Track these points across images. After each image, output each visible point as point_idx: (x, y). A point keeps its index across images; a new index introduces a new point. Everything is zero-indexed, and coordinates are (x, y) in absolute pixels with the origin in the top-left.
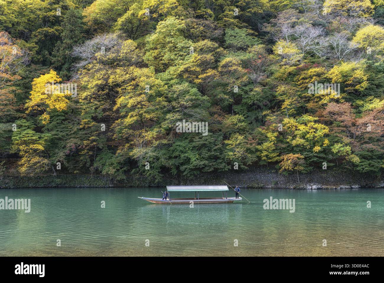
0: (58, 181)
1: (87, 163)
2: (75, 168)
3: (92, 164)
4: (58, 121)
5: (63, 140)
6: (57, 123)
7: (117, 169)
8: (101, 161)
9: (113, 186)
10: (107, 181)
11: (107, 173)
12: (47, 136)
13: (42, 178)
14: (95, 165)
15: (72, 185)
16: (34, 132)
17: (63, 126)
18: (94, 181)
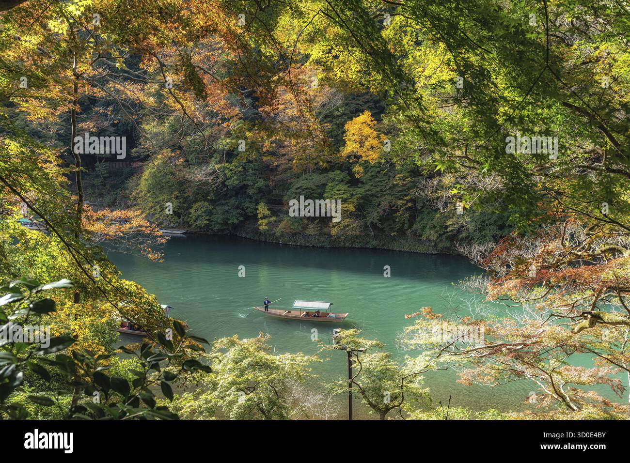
0: (374, 243)
1: (406, 225)
2: (392, 229)
3: (410, 227)
4: (373, 173)
5: (378, 197)
6: (372, 176)
7: (440, 234)
8: (422, 222)
9: (436, 252)
10: (429, 246)
11: (428, 239)
12: (360, 191)
13: (358, 237)
14: (415, 227)
15: (391, 248)
16: (346, 187)
17: (377, 180)
18: (415, 245)
